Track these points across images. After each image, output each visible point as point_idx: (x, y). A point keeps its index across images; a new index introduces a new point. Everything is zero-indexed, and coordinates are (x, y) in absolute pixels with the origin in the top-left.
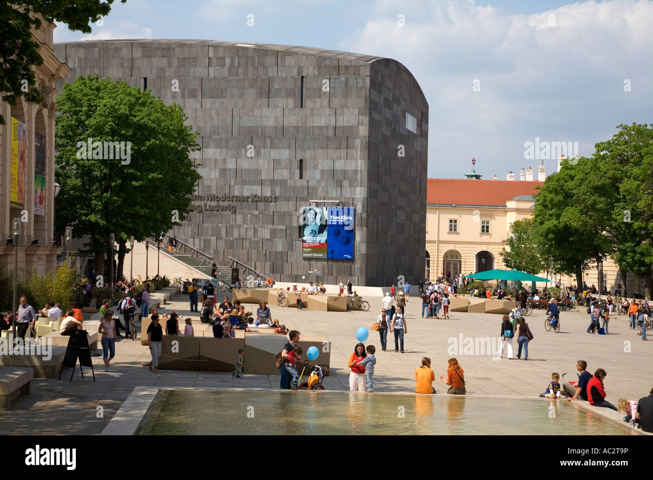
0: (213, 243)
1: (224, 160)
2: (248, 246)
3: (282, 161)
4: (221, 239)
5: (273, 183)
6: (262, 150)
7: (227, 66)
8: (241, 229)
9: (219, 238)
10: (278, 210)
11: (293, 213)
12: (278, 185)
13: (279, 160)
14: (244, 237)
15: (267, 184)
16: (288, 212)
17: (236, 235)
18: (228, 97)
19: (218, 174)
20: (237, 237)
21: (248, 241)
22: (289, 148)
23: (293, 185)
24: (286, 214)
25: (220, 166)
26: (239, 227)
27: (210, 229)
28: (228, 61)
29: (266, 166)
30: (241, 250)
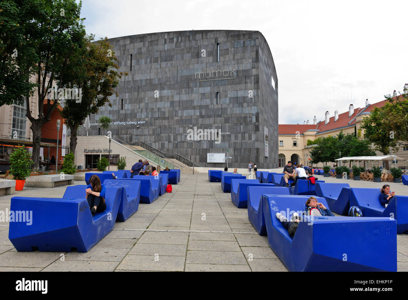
0: (166, 146)
1: (173, 96)
2: (186, 146)
3: (206, 94)
4: (171, 142)
5: (201, 107)
6: (195, 89)
7: (175, 42)
8: (182, 136)
9: (170, 142)
10: (204, 123)
11: (213, 125)
12: (204, 109)
13: (204, 94)
14: (184, 141)
15: (198, 108)
16: (210, 124)
17: (179, 140)
18: (175, 60)
19: (169, 105)
20: (180, 141)
21: (186, 143)
22: (210, 86)
23: (213, 108)
24: (209, 125)
25: (170, 100)
26: (181, 135)
27: (164, 137)
28: (175, 40)
29: (197, 98)
30: (182, 149)
